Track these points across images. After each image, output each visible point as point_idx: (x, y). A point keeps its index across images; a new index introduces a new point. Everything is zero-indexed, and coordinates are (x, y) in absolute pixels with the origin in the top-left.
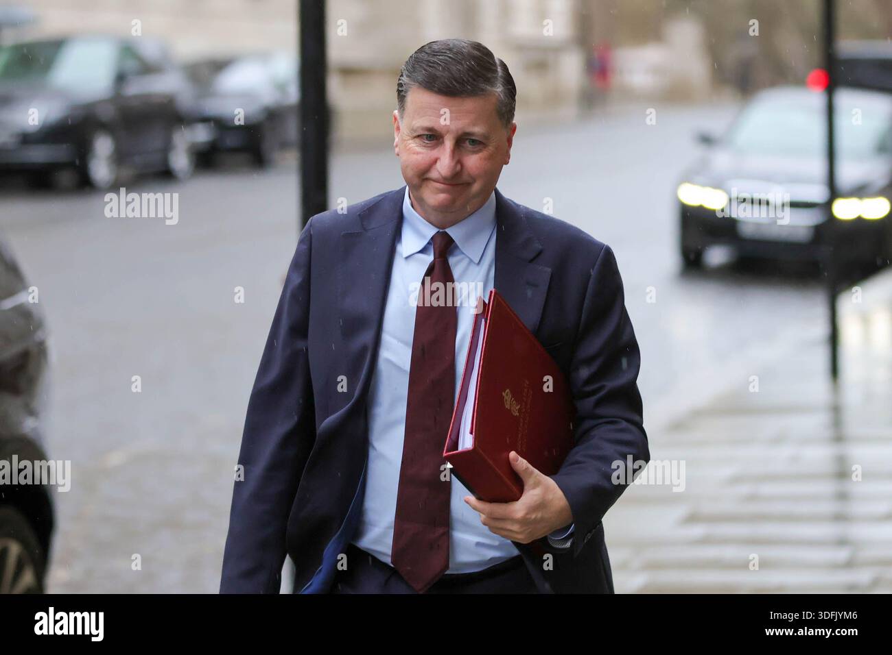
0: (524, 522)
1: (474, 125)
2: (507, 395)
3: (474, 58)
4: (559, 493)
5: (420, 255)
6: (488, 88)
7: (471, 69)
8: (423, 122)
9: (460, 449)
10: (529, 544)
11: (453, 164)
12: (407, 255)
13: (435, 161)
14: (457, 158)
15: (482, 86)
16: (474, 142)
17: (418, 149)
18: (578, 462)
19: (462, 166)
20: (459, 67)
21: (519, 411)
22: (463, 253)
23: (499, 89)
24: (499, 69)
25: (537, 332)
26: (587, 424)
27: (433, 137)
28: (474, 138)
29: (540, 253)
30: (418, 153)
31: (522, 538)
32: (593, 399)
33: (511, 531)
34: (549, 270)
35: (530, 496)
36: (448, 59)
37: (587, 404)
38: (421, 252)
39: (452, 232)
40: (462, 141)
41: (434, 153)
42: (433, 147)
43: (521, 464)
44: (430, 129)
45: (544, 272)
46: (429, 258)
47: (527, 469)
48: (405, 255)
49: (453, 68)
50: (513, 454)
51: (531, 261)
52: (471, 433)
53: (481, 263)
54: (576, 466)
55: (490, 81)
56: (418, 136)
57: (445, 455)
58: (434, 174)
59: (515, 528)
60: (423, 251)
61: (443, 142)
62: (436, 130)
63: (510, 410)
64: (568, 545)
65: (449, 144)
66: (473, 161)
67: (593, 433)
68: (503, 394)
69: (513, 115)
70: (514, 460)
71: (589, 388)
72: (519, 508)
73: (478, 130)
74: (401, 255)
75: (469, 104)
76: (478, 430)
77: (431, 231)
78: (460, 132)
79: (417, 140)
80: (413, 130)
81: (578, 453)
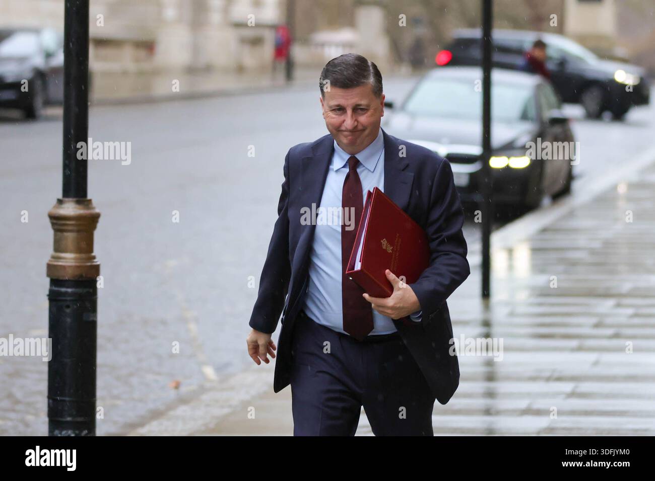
0: (392, 308)
1: (361, 100)
2: (384, 242)
3: (356, 65)
4: (413, 294)
5: (343, 169)
6: (365, 81)
7: (355, 72)
8: (334, 103)
9: (356, 269)
10: (397, 320)
11: (353, 122)
12: (337, 169)
13: (344, 121)
14: (354, 119)
15: (363, 80)
16: (362, 109)
17: (334, 116)
18: (427, 277)
19: (358, 122)
20: (349, 72)
21: (392, 250)
22: (364, 166)
23: (372, 80)
24: (371, 68)
25: (406, 209)
26: (434, 255)
27: (340, 109)
28: (361, 107)
29: (407, 166)
30: (334, 118)
31: (395, 316)
32: (437, 242)
33: (387, 313)
34: (413, 174)
35: (396, 294)
36: (342, 68)
37: (433, 245)
38: (343, 167)
39: (359, 156)
40: (356, 109)
41: (342, 118)
42: (341, 115)
43: (391, 276)
44: (338, 105)
45: (410, 175)
46: (347, 170)
47: (395, 279)
48: (335, 169)
49: (345, 73)
50: (387, 271)
51: (403, 170)
52: (360, 262)
53: (375, 171)
54: (425, 279)
55: (366, 77)
56: (333, 110)
57: (346, 272)
58: (343, 128)
59: (389, 311)
60: (344, 167)
61: (346, 112)
62: (341, 106)
63: (386, 249)
64: (420, 320)
65: (349, 112)
66: (363, 119)
67: (437, 260)
68: (382, 241)
69: (382, 90)
70: (388, 274)
71: (435, 236)
72: (390, 301)
73: (364, 102)
74: (333, 169)
75: (357, 91)
76: (364, 261)
77: (347, 157)
78: (354, 105)
79: (333, 112)
80: (330, 107)
81: (428, 272)
